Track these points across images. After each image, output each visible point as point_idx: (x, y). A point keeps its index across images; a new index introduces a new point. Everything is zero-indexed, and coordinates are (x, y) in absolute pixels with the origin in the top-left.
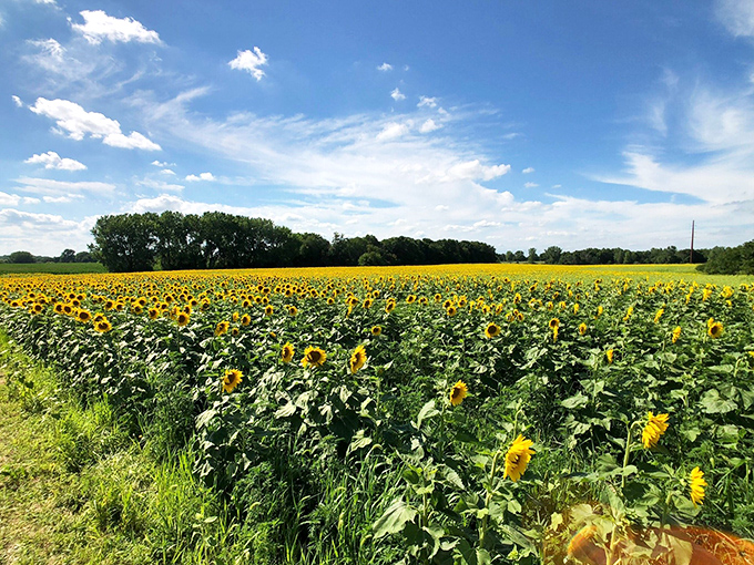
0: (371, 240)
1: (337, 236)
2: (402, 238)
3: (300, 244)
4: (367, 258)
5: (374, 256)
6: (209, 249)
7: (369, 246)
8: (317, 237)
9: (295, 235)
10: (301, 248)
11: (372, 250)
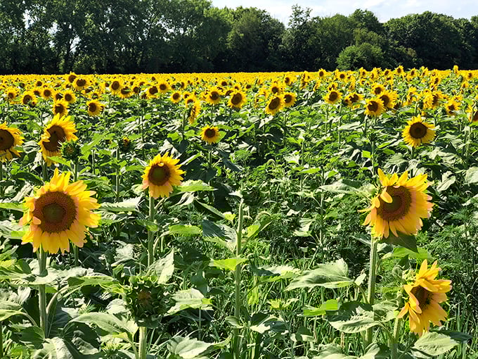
0: (367, 21)
1: (298, 13)
2: (429, 15)
3: (226, 29)
4: (353, 55)
5: (367, 52)
6: (63, 38)
7: (359, 32)
8: (260, 15)
9: (217, 12)
10: (230, 35)
11: (363, 39)
